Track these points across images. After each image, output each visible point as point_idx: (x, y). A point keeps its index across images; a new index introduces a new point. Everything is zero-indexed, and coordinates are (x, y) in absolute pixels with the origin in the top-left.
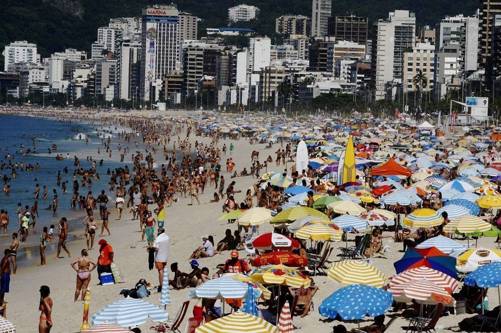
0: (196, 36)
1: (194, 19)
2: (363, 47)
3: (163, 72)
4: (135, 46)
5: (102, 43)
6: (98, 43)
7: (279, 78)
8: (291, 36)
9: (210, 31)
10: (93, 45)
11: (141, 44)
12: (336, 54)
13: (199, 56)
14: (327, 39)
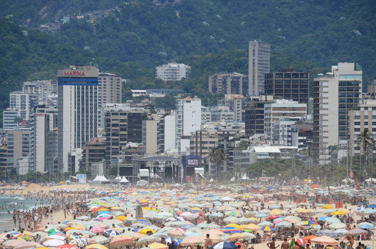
0: (121, 99)
1: (117, 80)
2: (304, 105)
3: (83, 139)
4: (50, 112)
5: (14, 109)
6: (10, 110)
7: (211, 142)
8: (226, 96)
9: (136, 93)
10: (4, 112)
11: (57, 110)
12: (274, 114)
13: (123, 121)
14: (263, 98)
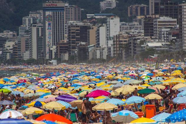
0: (80, 19)
1: (78, 9)
2: (176, 20)
4: (40, 26)
5: (25, 26)
6: (23, 27)
8: (137, 17)
9: (89, 16)
10: (19, 27)
12: (159, 25)
13: (77, 30)
14: (154, 16)
